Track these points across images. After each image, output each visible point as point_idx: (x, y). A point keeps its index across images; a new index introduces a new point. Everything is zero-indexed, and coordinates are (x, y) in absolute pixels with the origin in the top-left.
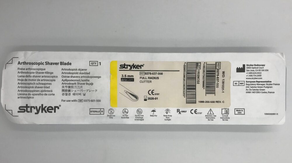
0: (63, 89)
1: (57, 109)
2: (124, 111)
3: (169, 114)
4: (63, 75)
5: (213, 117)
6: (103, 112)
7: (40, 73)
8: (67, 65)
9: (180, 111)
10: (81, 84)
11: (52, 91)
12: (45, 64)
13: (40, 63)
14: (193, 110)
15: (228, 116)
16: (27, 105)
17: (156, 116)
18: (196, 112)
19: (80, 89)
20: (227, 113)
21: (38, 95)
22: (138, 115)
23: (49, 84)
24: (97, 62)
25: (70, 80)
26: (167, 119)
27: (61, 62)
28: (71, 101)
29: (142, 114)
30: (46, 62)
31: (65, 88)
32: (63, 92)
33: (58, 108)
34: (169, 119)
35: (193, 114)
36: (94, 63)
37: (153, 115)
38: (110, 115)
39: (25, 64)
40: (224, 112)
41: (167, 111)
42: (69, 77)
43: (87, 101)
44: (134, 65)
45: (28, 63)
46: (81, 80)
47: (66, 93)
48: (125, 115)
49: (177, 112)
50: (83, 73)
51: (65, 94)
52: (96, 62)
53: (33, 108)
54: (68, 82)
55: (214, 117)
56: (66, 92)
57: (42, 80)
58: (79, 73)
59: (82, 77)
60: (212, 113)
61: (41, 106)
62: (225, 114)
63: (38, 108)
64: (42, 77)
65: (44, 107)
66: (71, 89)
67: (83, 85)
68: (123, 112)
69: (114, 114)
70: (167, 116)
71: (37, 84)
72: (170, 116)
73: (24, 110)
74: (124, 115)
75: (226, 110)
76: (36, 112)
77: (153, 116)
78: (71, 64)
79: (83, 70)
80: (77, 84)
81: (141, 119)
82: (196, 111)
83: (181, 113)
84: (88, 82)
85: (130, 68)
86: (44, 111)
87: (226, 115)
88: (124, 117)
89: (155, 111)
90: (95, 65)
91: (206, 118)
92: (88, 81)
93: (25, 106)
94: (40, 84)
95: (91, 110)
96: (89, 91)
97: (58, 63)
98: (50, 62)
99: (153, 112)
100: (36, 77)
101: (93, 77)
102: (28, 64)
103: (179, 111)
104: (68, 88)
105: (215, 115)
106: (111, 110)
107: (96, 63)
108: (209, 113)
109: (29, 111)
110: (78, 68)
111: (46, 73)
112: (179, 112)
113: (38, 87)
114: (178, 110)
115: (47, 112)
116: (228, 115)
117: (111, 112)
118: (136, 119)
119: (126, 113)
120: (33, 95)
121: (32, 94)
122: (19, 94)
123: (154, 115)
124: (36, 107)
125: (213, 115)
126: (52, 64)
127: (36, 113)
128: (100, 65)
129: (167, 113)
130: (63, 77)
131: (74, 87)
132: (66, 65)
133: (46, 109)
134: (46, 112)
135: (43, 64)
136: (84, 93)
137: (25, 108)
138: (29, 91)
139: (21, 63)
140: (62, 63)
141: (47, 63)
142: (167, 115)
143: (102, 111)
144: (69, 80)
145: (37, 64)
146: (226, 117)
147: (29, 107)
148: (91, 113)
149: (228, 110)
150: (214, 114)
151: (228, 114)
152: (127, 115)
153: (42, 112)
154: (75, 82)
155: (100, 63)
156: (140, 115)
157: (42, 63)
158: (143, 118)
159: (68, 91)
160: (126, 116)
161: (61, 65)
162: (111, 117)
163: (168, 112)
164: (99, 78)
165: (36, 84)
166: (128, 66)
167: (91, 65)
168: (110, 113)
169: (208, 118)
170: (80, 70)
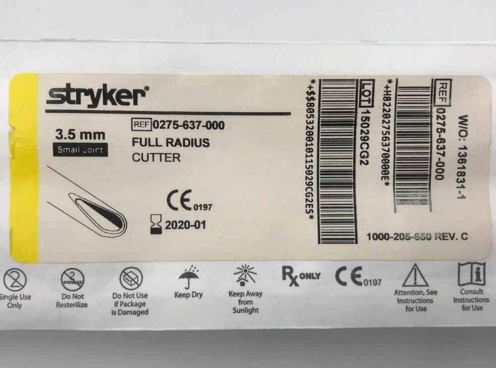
2: (66, 278)
3: (250, 286)
5: (426, 297)
9: (293, 275)
14: (344, 268)
15: (481, 292)
17: (197, 295)
18: (358, 279)
20: (478, 279)
22: (126, 291)
26: (243, 307)
29: (142, 290)
34: (249, 307)
35: (344, 284)
37: (186, 292)
38: (11, 293)
40: (465, 278)
41: (245, 274)
44: (108, 90)
48: (71, 293)
49: (284, 278)
55: (430, 297)
60: (420, 281)
62: (471, 283)
68: (63, 283)
69: (26, 291)
70: (240, 294)
72: (253, 294)
74: (68, 293)
75: (475, 266)
77: (186, 296)
81: (136, 309)
82: (358, 273)
83: (298, 280)
85: (91, 103)
87: (476, 288)
88: (66, 301)
89: (195, 276)
91: (399, 301)
99: (186, 280)
103: (290, 274)
105: (431, 288)
106: (15, 275)
108: (407, 284)
112: (291, 277)
114: (288, 270)
116: (482, 288)
117: (16, 280)
118: (116, 309)
119: (76, 287)
123: (190, 291)
125: (424, 289)
129: (243, 284)
142: (244, 290)
146: (475, 296)
149: (481, 267)
150: (427, 285)
151: (484, 284)
152: (79, 293)
156: (134, 292)
158: (144, 304)
160: (76, 297)
162: (14, 302)
163: (248, 278)
166: (82, 94)
168: (9, 285)
169: (407, 301)
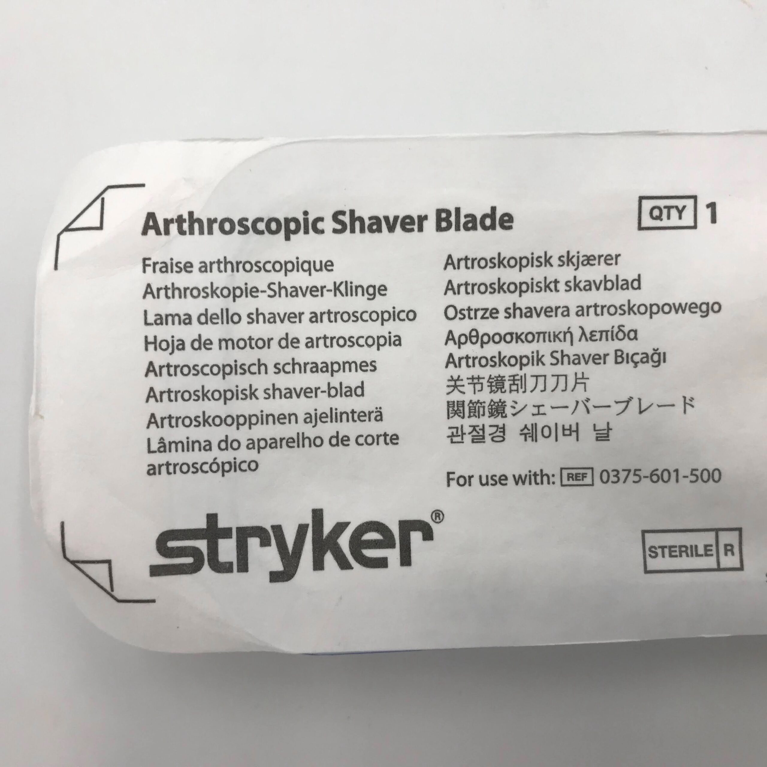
0: (456, 396)
1: (416, 537)
4: (451, 298)
6: (736, 550)
7: (295, 292)
8: (485, 228)
10: (577, 360)
11: (380, 417)
12: (328, 225)
13: (296, 220)
16: (212, 518)
19: (569, 399)
21: (290, 442)
23: (362, 366)
24: (690, 203)
25: (503, 338)
27: (439, 212)
28: (511, 481)
30: (336, 217)
31: (468, 389)
32: (456, 421)
33: (428, 535)
36: (669, 208)
39: (192, 232)
42: (493, 313)
43: (622, 475)
45: (211, 222)
46: (577, 333)
47: (474, 427)
50: (589, 286)
51: (467, 430)
52: (680, 203)
53: (253, 543)
54: (491, 350)
56: (474, 421)
57: (311, 343)
58: (561, 286)
59: (582, 311)
61: (308, 520)
63: (290, 539)
64: (315, 318)
65: (327, 528)
66: (508, 398)
67: (590, 369)
71: (279, 369)
73: (195, 552)
76: (279, 567)
78: (511, 218)
79: (589, 260)
80: (547, 360)
84: (628, 347)
86: (329, 558)
90: (674, 221)
92: (627, 335)
93: (202, 524)
94: (303, 368)
95: (652, 540)
96: (634, 405)
97: (422, 219)
98: (364, 212)
100: (273, 318)
101: (661, 309)
102: (216, 226)
104: (487, 389)
107: (680, 212)
109: (231, 564)
110: (555, 253)
111: (337, 288)
113: (289, 393)
115: (349, 567)
120: (252, 444)
121: (244, 443)
122: (155, 446)
124: (278, 529)
126: (379, 230)
127: (275, 577)
128: (714, 220)
130: (451, 313)
131: (530, 383)
132: (474, 228)
133: (344, 541)
134: (344, 565)
135: (320, 225)
136: (602, 425)
137: (202, 545)
138: (223, 421)
139: (167, 222)
140: (447, 220)
141: (346, 219)
143: (729, 549)
144: (491, 339)
145: (274, 226)
147: (226, 533)
148: (653, 564)
153: (318, 565)
154: (534, 346)
155: (712, 206)
157: (311, 218)
159: (491, 415)
161: (439, 229)
164: (705, 315)
165: (271, 369)
167: (647, 221)
170: (569, 260)
